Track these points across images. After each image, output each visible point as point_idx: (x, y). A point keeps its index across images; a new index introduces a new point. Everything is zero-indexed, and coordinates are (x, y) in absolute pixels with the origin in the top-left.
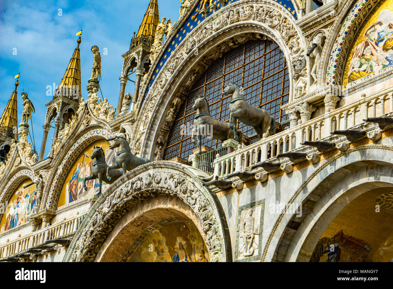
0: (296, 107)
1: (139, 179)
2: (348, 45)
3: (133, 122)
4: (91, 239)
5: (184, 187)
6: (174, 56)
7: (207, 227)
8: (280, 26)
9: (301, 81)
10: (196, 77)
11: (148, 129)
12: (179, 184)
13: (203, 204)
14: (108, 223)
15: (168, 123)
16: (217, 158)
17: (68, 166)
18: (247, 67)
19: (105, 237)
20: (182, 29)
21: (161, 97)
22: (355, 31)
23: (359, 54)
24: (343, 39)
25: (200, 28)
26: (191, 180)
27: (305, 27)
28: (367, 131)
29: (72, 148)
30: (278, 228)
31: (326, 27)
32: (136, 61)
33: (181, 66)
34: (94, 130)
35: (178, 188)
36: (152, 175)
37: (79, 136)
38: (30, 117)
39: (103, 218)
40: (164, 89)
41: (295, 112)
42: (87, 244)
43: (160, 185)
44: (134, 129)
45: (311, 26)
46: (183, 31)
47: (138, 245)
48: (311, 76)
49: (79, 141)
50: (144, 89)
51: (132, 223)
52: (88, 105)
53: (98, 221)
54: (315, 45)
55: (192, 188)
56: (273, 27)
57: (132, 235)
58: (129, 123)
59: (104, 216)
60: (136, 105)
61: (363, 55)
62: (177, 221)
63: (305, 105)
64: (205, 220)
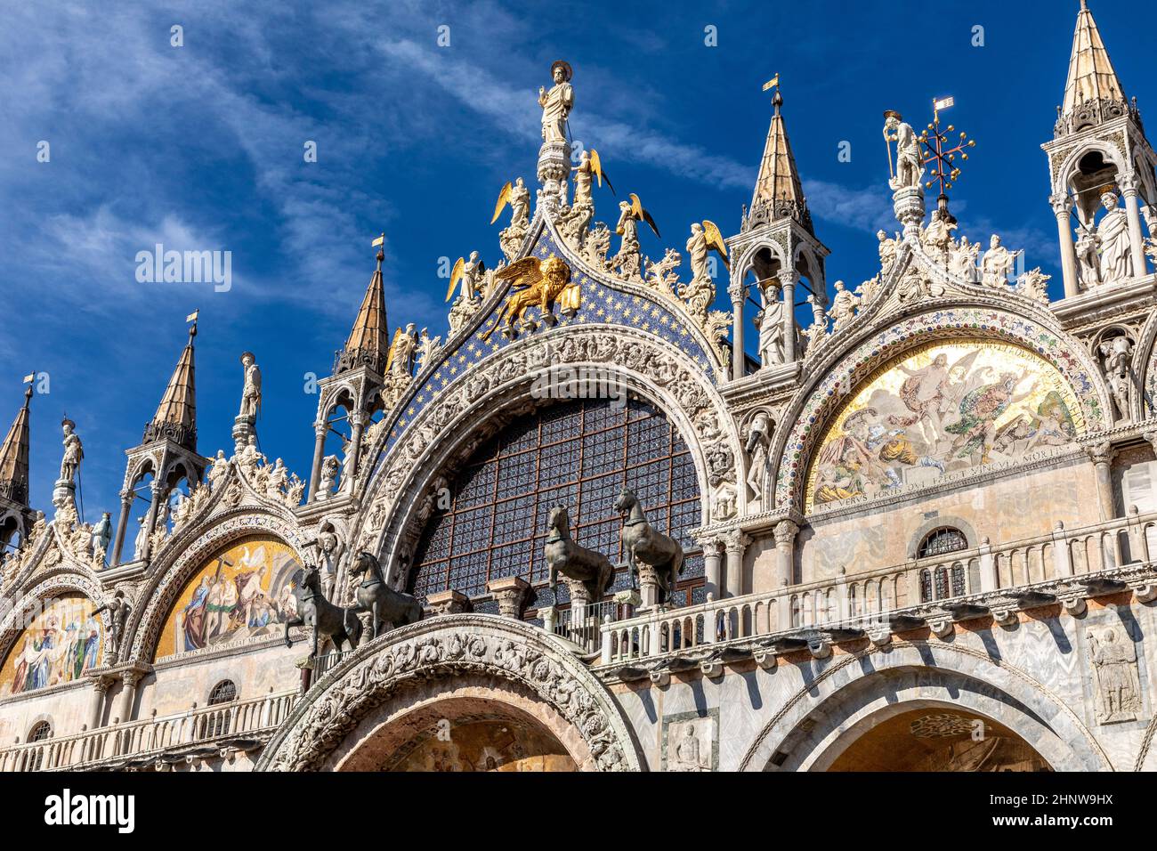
0: (719, 535)
1: (432, 643)
2: (812, 439)
3: (349, 513)
4: (313, 744)
5: (540, 669)
6: (441, 400)
7: (599, 746)
8: (676, 384)
9: (724, 490)
10: (479, 444)
11: (385, 530)
12: (530, 661)
13: (587, 704)
14: (352, 717)
15: (420, 520)
16: (607, 623)
17: (182, 578)
18: (590, 441)
19: (339, 740)
20: (455, 353)
21: (413, 473)
22: (825, 418)
23: (834, 458)
24: (807, 429)
25: (497, 357)
26: (555, 657)
27: (734, 398)
28: (928, 618)
29: (195, 544)
30: (751, 762)
31: (774, 403)
32: (350, 397)
33: (458, 421)
34: (250, 516)
35: (528, 668)
36: (463, 638)
37: (212, 524)
38: (77, 469)
39: (345, 707)
40: (419, 459)
41: (716, 543)
42: (304, 752)
43: (485, 658)
44: (352, 527)
45: (747, 398)
46: (458, 357)
47: (401, 756)
48: (748, 485)
49: (211, 532)
50: (375, 455)
51: (402, 719)
52: (237, 467)
53: (333, 712)
54: (757, 434)
55: (560, 673)
56: (662, 384)
57: (395, 739)
58: (342, 515)
59: (347, 703)
60: (357, 482)
61: (841, 460)
62: (492, 720)
63: (737, 533)
64: (593, 734)
